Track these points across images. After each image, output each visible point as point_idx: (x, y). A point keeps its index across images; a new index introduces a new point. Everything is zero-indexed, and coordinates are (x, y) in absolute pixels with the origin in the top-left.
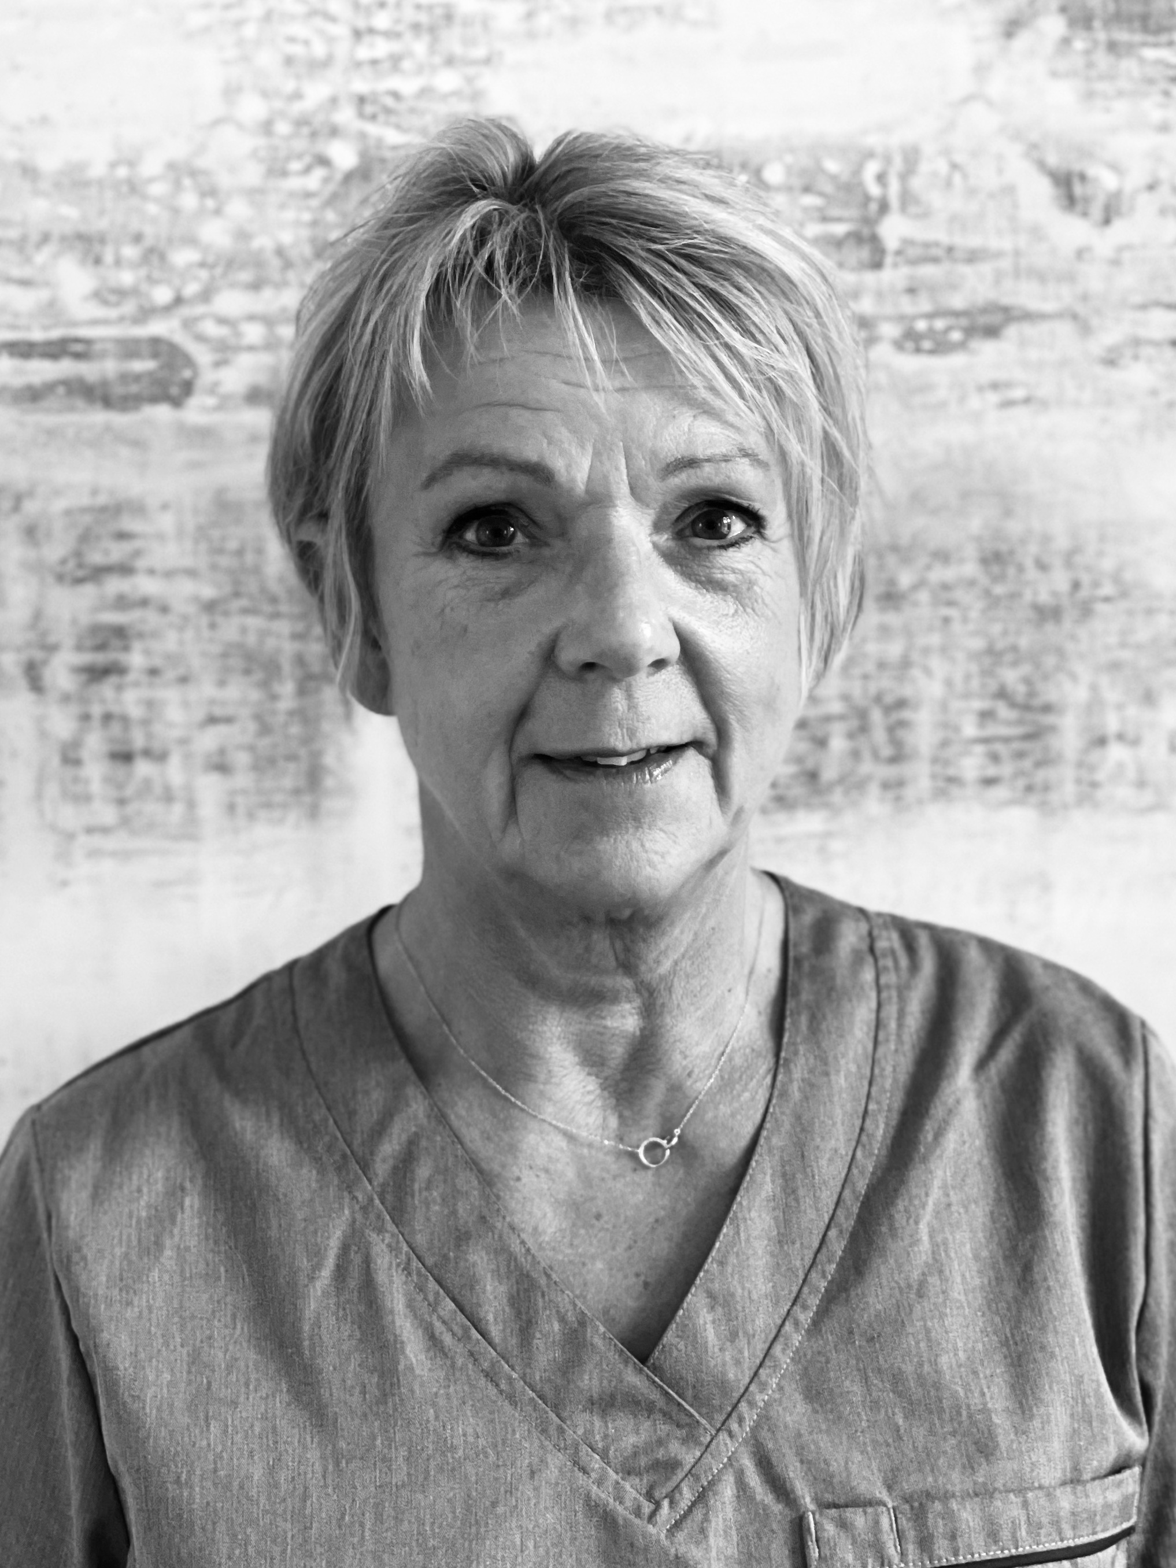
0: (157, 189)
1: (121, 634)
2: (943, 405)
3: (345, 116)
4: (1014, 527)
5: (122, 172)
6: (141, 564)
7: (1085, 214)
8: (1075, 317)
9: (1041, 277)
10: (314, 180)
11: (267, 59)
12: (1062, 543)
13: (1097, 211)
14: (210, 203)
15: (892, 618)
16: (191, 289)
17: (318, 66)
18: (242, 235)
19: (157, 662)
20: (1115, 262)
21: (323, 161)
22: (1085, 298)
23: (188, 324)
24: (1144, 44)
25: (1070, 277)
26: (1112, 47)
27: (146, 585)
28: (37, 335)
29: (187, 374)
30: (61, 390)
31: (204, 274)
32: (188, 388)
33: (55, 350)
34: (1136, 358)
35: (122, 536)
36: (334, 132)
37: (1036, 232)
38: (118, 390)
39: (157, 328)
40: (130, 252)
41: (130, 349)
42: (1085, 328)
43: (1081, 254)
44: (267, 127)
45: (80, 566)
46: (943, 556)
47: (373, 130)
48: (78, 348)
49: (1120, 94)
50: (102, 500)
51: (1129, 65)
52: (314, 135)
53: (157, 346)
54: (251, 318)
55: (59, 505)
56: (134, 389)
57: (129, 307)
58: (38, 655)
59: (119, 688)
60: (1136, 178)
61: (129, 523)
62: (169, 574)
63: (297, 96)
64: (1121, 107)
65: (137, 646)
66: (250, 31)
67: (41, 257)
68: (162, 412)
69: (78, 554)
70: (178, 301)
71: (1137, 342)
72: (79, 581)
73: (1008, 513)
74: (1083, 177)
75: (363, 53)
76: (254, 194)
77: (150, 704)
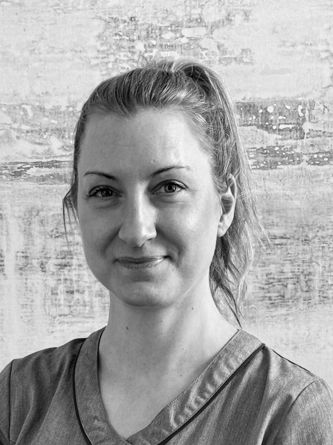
28: (44, 160)
67: (46, 136)
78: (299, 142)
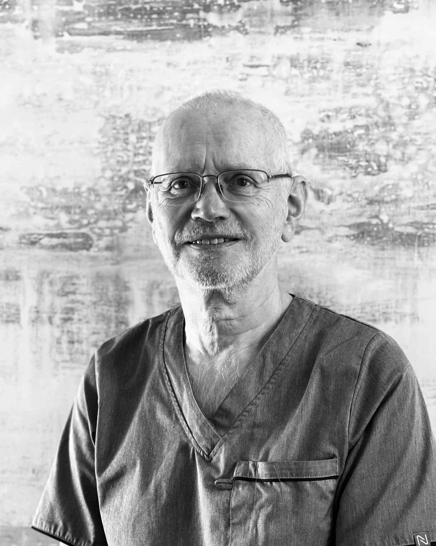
0: (85, 195)
1: (72, 310)
2: (284, 252)
3: (132, 176)
5: (77, 190)
6: (78, 291)
7: (323, 201)
8: (320, 229)
10: (123, 192)
11: (112, 161)
12: (316, 290)
13: (326, 200)
14: (98, 198)
16: (92, 220)
17: (125, 163)
18: (105, 206)
19: (81, 317)
20: (331, 214)
21: (126, 187)
22: (322, 224)
23: (91, 229)
24: (339, 156)
25: (319, 218)
26: (330, 157)
27: (79, 297)
28: (54, 232)
29: (90, 242)
30: (60, 246)
31: (95, 216)
32: (91, 246)
33: (58, 236)
34: (336, 240)
35: (74, 284)
36: (129, 180)
38: (73, 246)
39: (83, 230)
40: (78, 211)
41: (77, 235)
42: (323, 233)
43: (322, 212)
44: (112, 179)
45: (63, 292)
47: (138, 179)
48: (64, 235)
49: (332, 169)
50: (69, 274)
51: (334, 161)
52: (124, 181)
53: (84, 235)
54: (107, 228)
55: (58, 276)
56: (78, 246)
57: (76, 225)
58: (52, 315)
59: (71, 324)
60: (337, 191)
61: (75, 281)
62: (85, 294)
63: (120, 170)
64: (332, 172)
65: (76, 313)
66: (109, 154)
67: (56, 212)
68: (84, 252)
69: (62, 289)
70: (89, 223)
71: (336, 236)
72: (62, 296)
73: (302, 282)
74: (322, 191)
75: (136, 159)
76: (109, 196)
77: (79, 329)
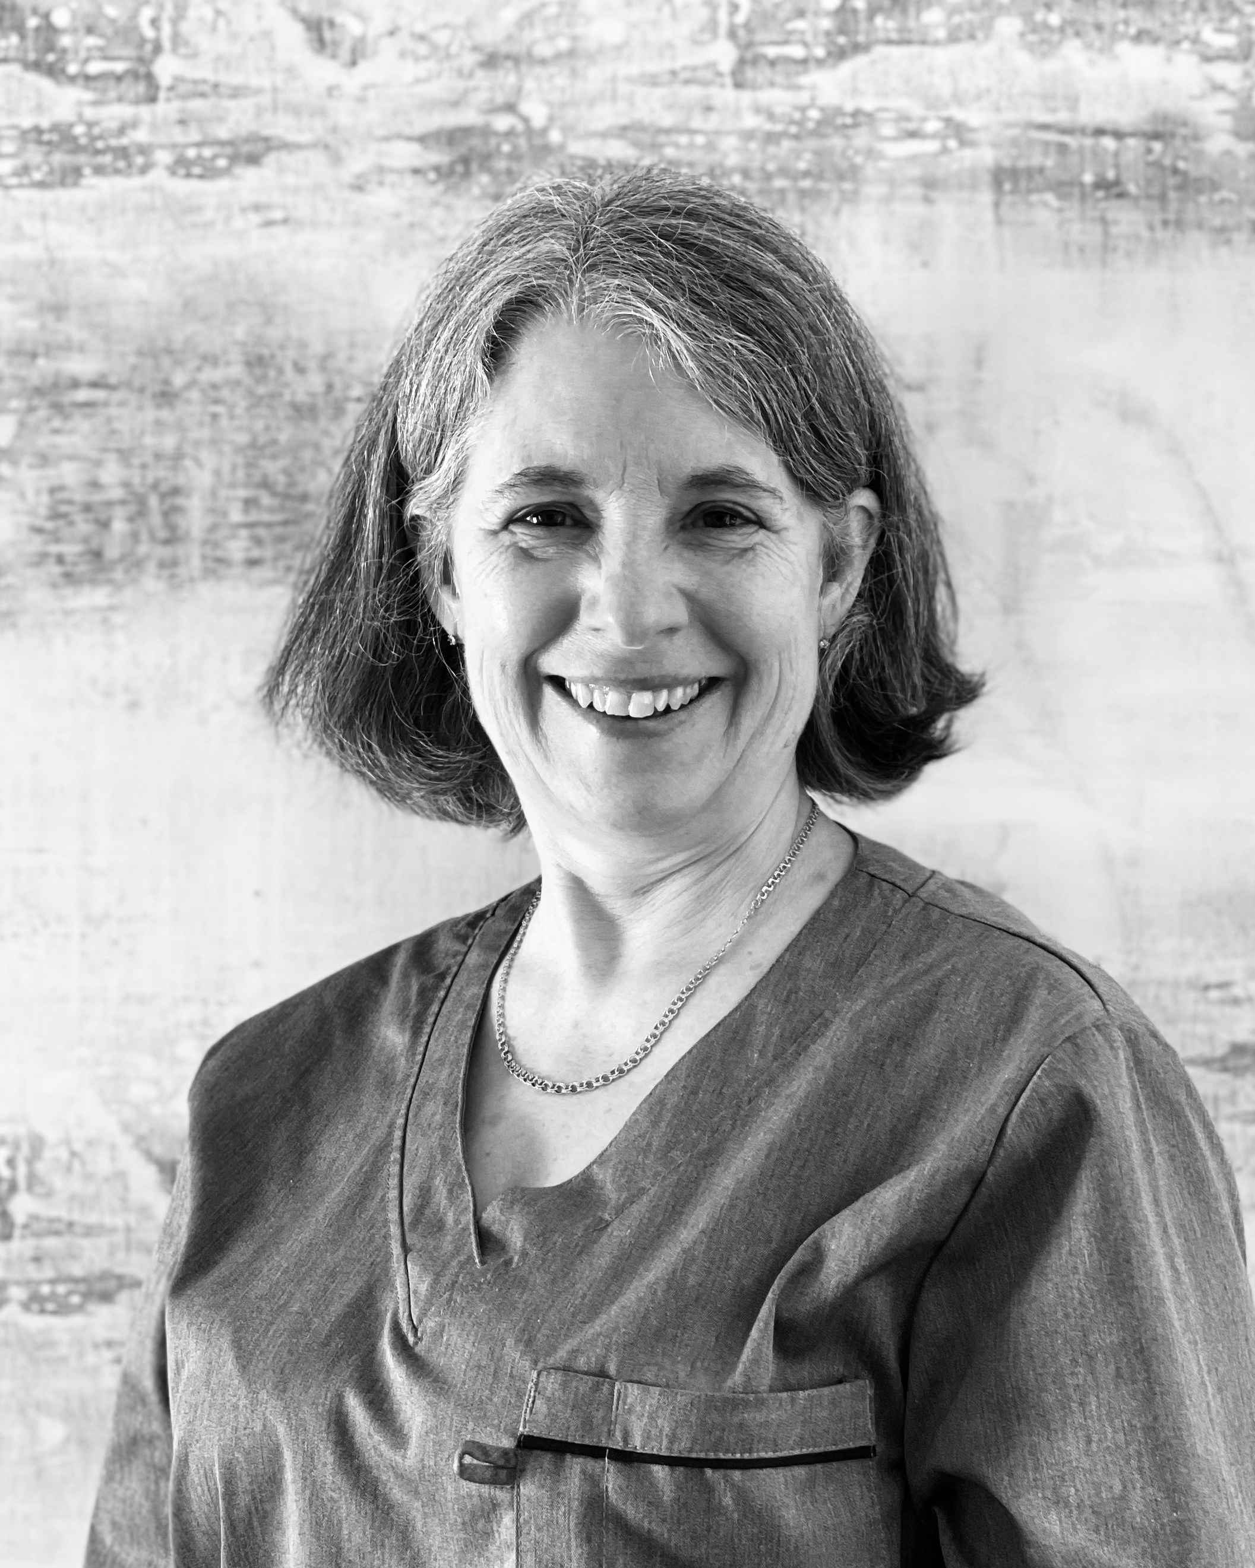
4: (275, 334)
9: (295, 110)
15: (165, 414)
37: (291, 71)
46: (211, 360)
78: (145, 112)
